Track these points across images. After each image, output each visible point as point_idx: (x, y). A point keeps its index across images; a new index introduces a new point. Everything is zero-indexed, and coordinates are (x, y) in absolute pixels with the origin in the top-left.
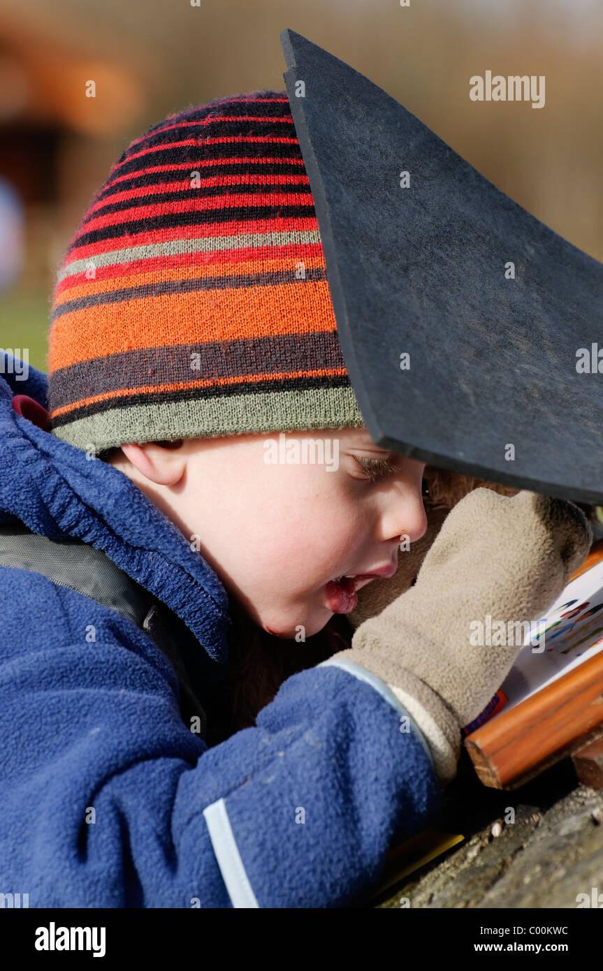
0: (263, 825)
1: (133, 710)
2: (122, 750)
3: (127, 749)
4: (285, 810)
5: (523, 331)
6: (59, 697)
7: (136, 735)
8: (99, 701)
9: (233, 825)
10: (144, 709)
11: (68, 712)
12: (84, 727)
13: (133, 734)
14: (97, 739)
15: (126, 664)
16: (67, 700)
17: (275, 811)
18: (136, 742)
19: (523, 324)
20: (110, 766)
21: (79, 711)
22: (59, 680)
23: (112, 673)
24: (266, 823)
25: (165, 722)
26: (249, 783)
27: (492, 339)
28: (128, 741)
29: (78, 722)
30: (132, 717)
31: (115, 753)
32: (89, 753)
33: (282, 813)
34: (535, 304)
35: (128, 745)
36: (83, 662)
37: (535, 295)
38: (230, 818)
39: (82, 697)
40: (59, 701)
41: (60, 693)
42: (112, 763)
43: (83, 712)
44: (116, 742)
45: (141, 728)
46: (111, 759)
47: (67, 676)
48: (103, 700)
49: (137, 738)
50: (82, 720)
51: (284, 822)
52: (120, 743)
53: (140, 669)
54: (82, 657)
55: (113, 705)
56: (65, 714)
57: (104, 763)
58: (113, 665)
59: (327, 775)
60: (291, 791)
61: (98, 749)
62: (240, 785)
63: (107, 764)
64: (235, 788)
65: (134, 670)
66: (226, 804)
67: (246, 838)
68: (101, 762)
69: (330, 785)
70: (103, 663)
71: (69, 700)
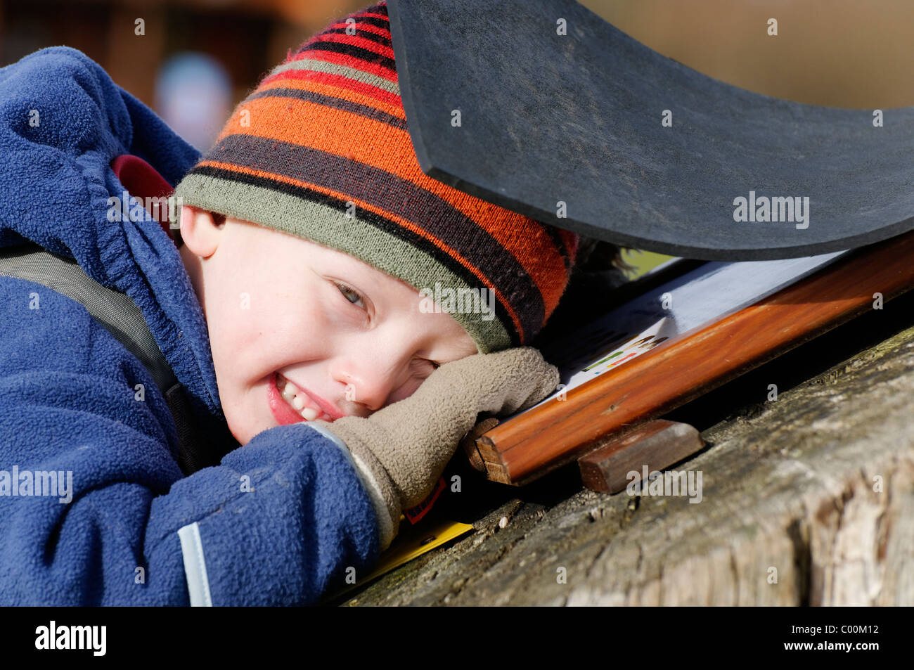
0: (233, 550)
1: (123, 438)
2: (105, 469)
3: (109, 469)
4: (253, 540)
5: (572, 96)
6: (58, 412)
7: (120, 458)
8: (93, 425)
9: (205, 547)
10: (134, 440)
11: (63, 427)
12: (73, 443)
13: (117, 457)
14: (83, 454)
15: (129, 405)
16: (64, 418)
17: (244, 539)
18: (119, 465)
19: (572, 90)
20: (91, 480)
21: (74, 429)
22: (63, 402)
23: (113, 409)
24: (236, 548)
25: (152, 456)
26: (222, 511)
27: (542, 98)
28: (111, 462)
29: (69, 438)
30: (120, 443)
31: (98, 470)
32: (74, 465)
33: (249, 542)
34: (583, 76)
35: (111, 465)
36: (90, 392)
37: (583, 69)
38: (203, 539)
39: (79, 417)
40: (58, 416)
41: (59, 410)
42: (93, 478)
43: (77, 431)
44: (100, 460)
45: (126, 454)
46: (93, 475)
47: (71, 401)
48: (97, 425)
49: (121, 461)
50: (74, 437)
51: (251, 551)
52: (104, 462)
53: (141, 412)
54: (90, 388)
55: (105, 431)
56: (60, 429)
57: (86, 477)
58: (117, 402)
59: (293, 514)
60: (259, 523)
61: (84, 462)
62: (213, 512)
63: (88, 478)
64: (208, 514)
65: (135, 412)
66: (200, 526)
67: (216, 560)
68: (84, 475)
69: (295, 522)
70: (108, 398)
71: (67, 418)
